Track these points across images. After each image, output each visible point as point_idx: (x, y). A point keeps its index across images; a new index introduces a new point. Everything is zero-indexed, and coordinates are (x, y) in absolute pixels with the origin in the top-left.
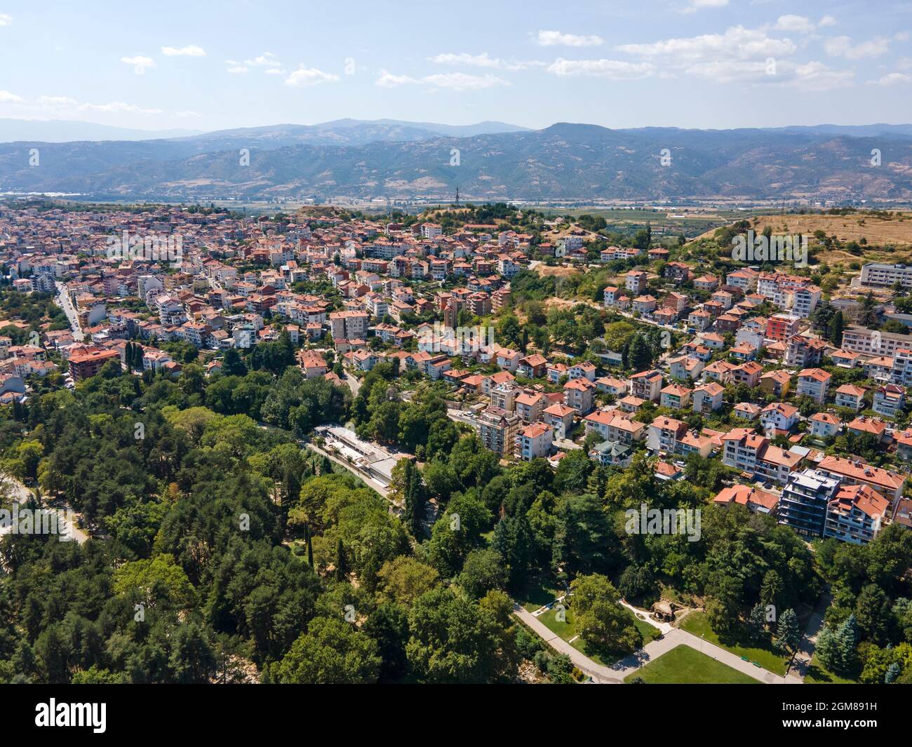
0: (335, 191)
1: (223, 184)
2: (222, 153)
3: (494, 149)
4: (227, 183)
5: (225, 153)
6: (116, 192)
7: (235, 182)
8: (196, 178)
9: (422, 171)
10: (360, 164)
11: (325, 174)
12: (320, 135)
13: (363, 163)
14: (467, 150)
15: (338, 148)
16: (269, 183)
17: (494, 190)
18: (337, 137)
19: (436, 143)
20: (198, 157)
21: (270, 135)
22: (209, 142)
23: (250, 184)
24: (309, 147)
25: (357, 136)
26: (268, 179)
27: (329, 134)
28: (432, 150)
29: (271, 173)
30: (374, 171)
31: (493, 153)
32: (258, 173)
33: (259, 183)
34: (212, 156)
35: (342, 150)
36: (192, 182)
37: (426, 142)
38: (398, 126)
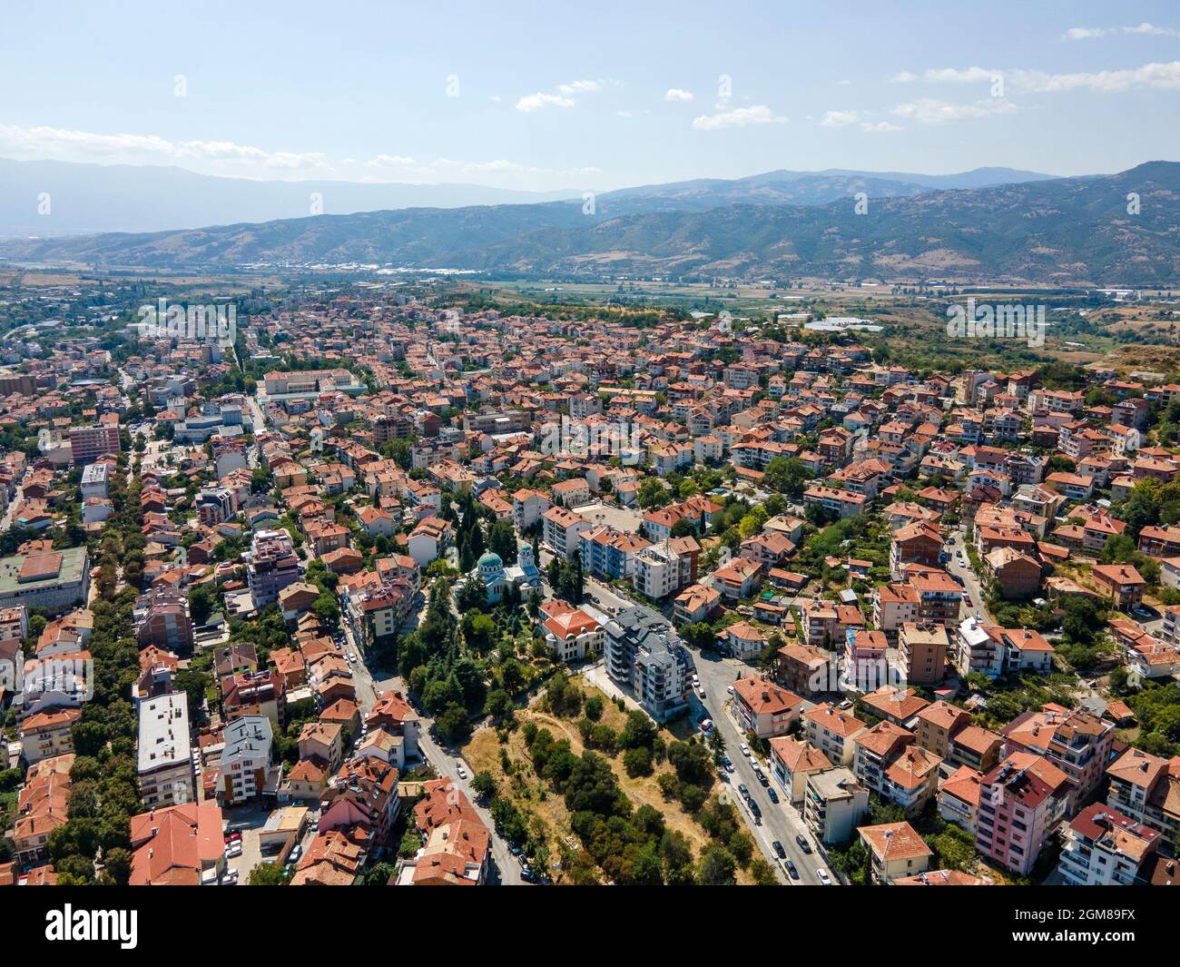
0: (801, 269)
1: (643, 258)
2: (639, 217)
3: (1043, 206)
4: (646, 257)
5: (643, 217)
6: (515, 268)
7: (657, 256)
8: (608, 250)
9: (932, 240)
10: (830, 230)
11: (781, 244)
12: (753, 192)
13: (834, 229)
14: (991, 208)
15: (792, 209)
16: (704, 257)
17: (1064, 270)
18: (775, 193)
19: (941, 199)
20: (609, 223)
21: (687, 193)
22: (615, 203)
23: (679, 259)
24: (751, 207)
25: (803, 192)
26: (702, 252)
27: (763, 190)
28: (938, 209)
29: (705, 244)
30: (855, 241)
31: (1042, 212)
32: (688, 244)
33: (690, 258)
34: (626, 221)
35: (800, 211)
36: (604, 255)
37: (924, 198)
38: (860, 178)
